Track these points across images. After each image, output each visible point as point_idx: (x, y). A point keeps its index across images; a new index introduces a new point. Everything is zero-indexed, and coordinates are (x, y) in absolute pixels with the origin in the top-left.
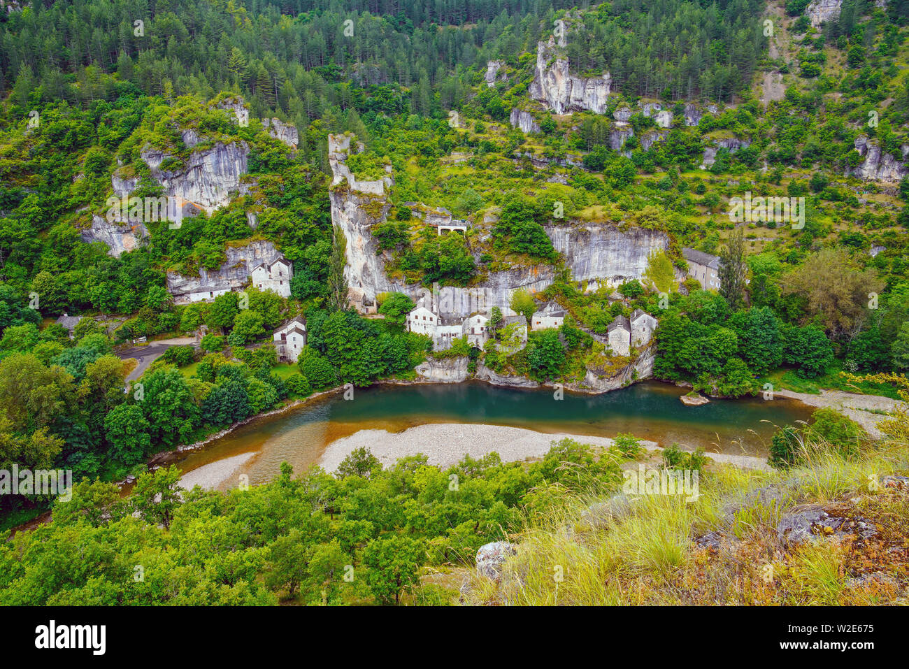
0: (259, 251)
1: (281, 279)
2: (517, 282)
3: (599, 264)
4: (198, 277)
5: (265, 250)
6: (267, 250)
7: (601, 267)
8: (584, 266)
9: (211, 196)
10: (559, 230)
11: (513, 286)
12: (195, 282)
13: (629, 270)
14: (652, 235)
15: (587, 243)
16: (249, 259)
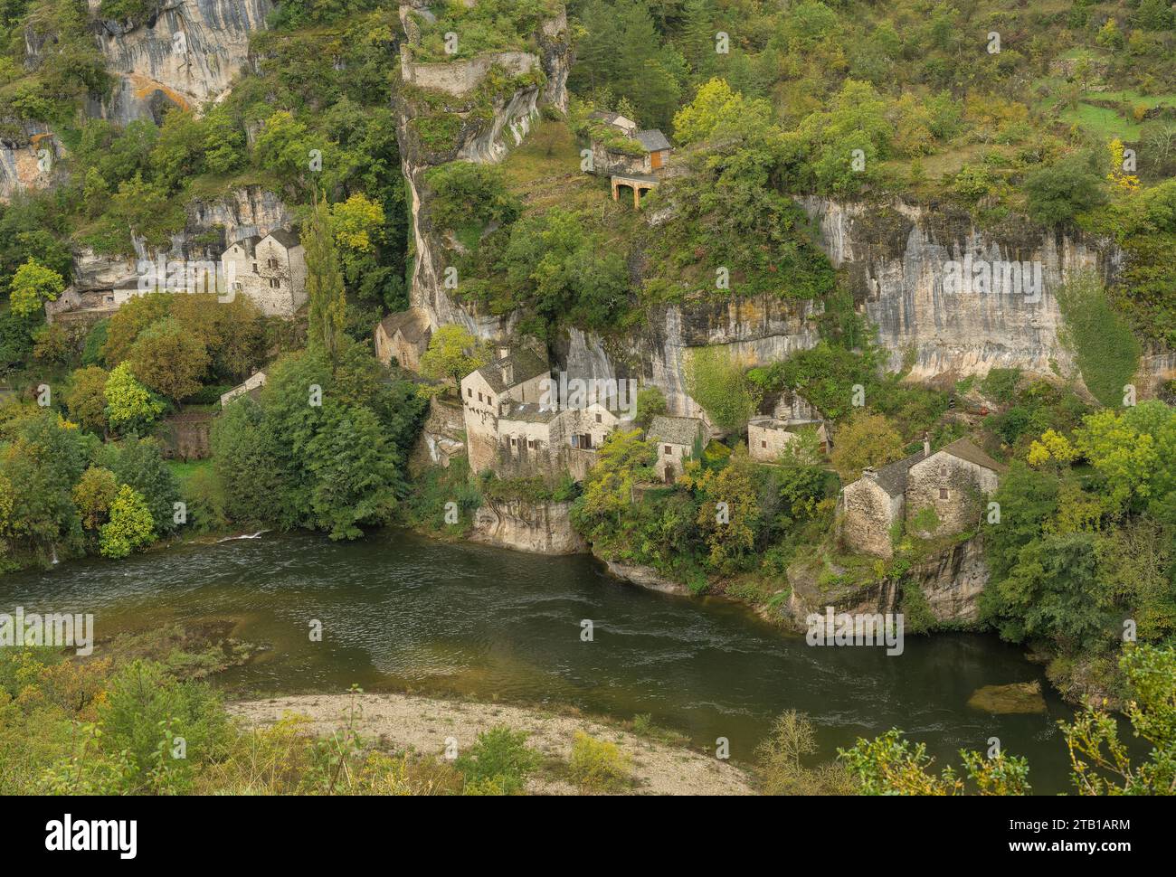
0: (248, 207)
1: (274, 274)
2: (699, 335)
3: (937, 309)
4: (131, 255)
5: (259, 207)
6: (265, 207)
7: (944, 316)
8: (896, 309)
9: (209, 76)
10: (838, 208)
11: (691, 343)
12: (124, 266)
13: (1017, 331)
14: (1066, 239)
15: (897, 250)
16: (229, 225)
